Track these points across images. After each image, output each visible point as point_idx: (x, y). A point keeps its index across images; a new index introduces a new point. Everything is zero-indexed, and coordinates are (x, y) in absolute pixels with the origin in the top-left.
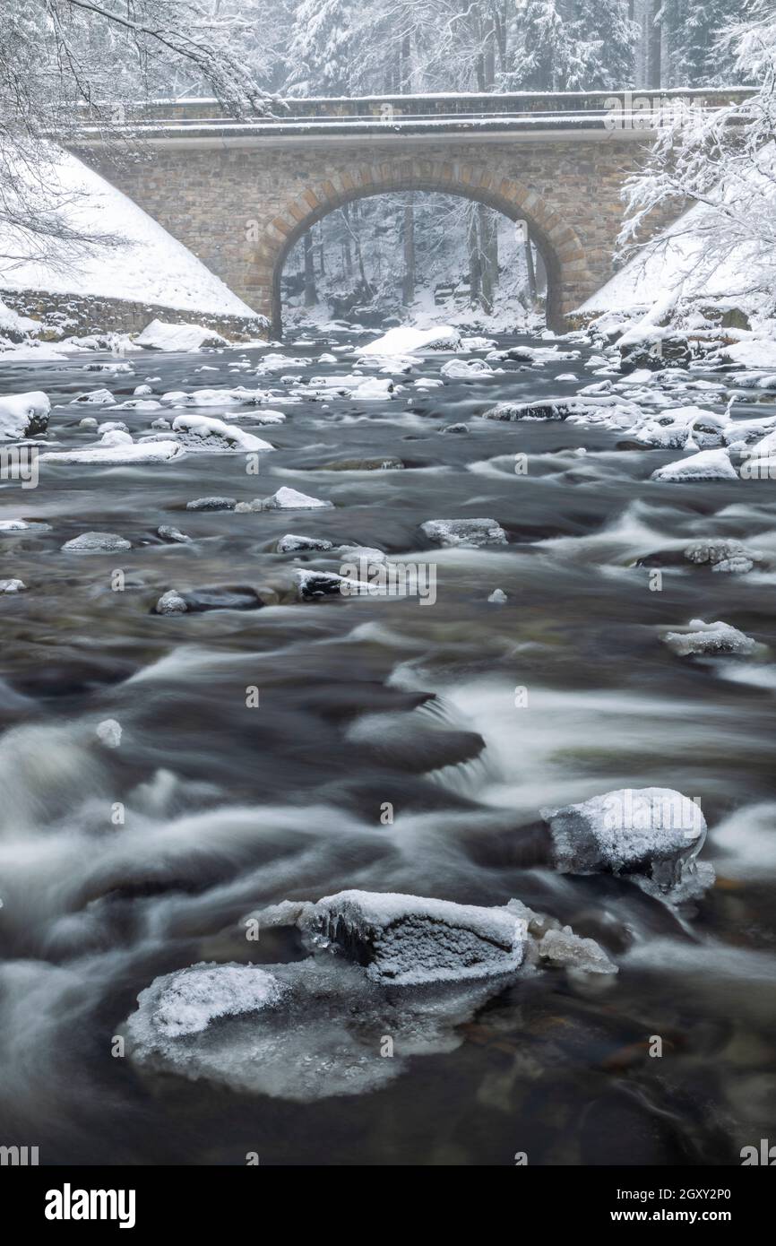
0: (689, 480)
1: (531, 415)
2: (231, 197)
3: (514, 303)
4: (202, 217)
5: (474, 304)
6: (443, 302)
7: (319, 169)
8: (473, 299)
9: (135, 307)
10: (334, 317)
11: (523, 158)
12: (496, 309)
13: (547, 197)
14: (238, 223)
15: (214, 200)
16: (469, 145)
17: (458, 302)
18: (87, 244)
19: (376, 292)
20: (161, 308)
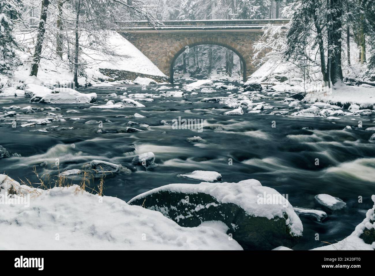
0: (231, 115)
1: (211, 101)
2: (160, 46)
3: (237, 74)
4: (152, 50)
5: (227, 74)
6: (219, 73)
7: (183, 39)
8: (226, 73)
9: (133, 73)
10: (190, 77)
11: (236, 36)
12: (232, 75)
13: (242, 47)
14: (162, 52)
15: (156, 46)
16: (221, 33)
17: (223, 73)
18: (120, 57)
19: (201, 70)
20: (140, 74)
